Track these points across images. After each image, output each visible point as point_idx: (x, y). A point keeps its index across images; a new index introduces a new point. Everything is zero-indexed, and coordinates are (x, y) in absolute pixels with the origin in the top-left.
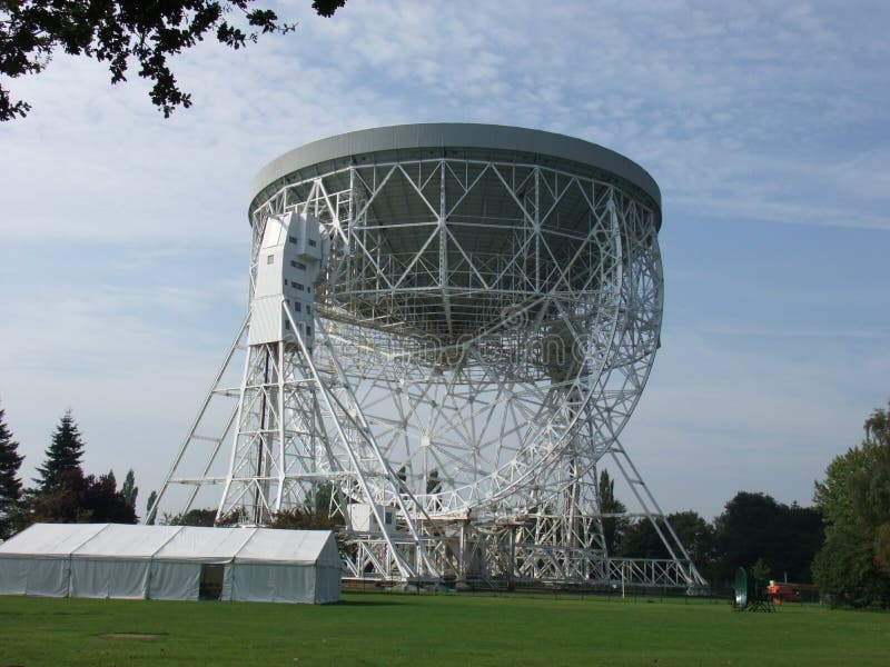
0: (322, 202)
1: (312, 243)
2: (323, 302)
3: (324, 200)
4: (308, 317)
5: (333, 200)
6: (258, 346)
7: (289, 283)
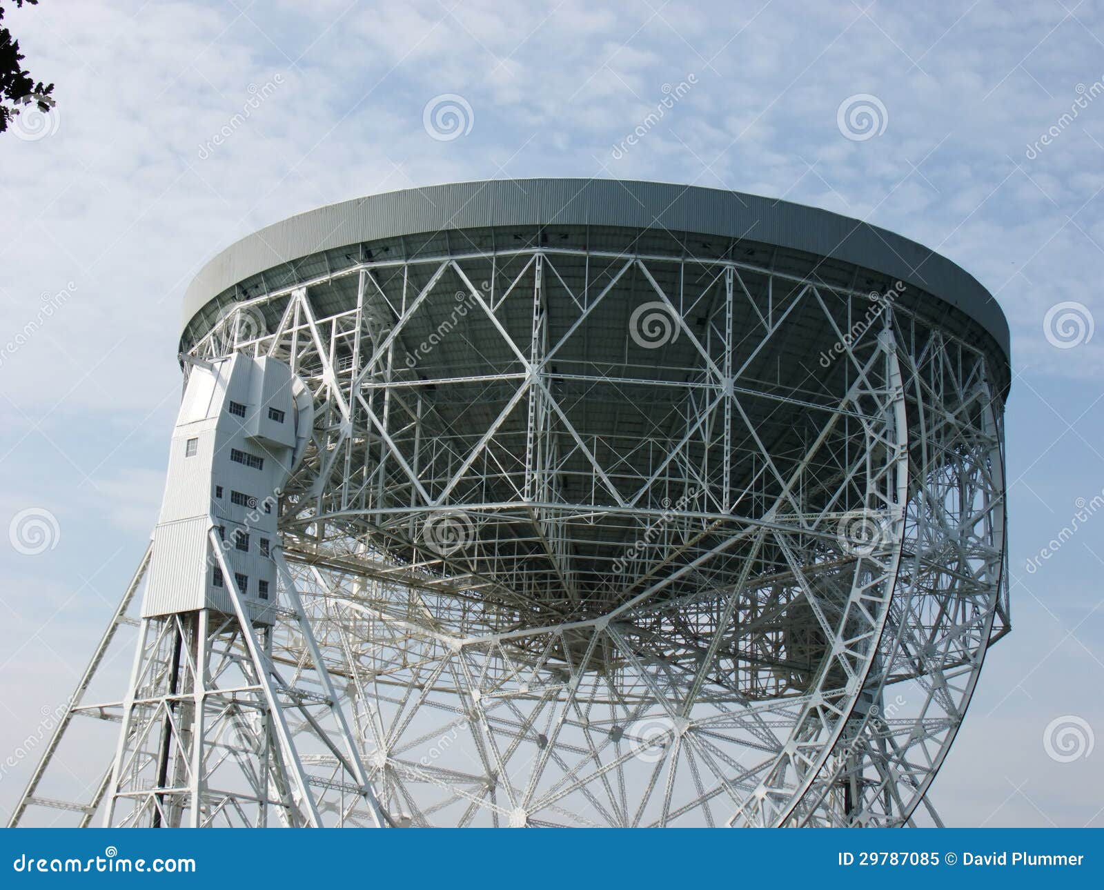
0: (304, 336)
1: (276, 415)
2: (300, 532)
3: (308, 330)
4: (263, 561)
5: (325, 330)
6: (162, 618)
7: (226, 494)
